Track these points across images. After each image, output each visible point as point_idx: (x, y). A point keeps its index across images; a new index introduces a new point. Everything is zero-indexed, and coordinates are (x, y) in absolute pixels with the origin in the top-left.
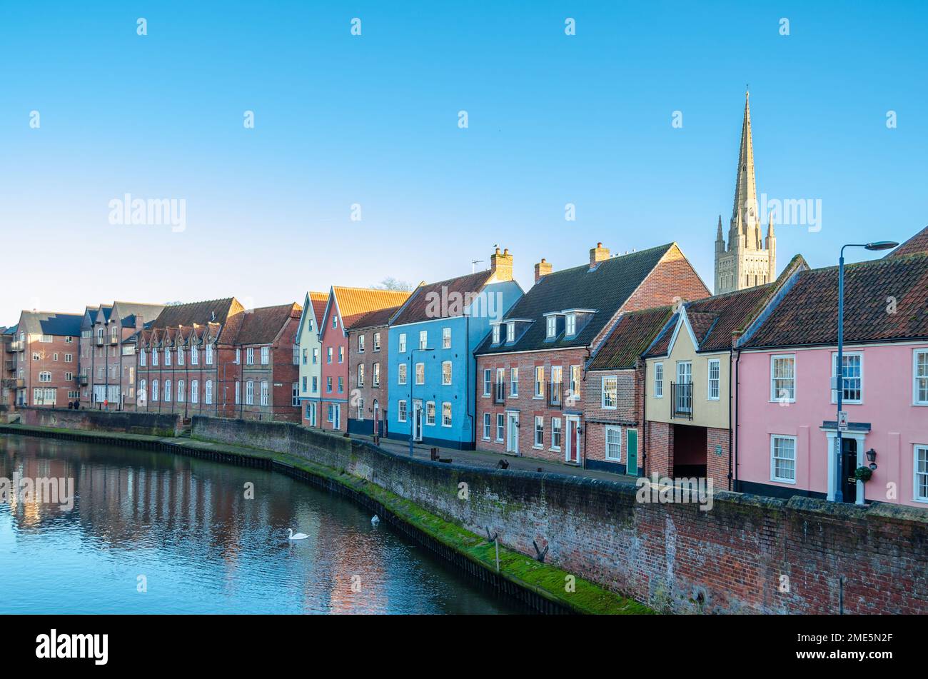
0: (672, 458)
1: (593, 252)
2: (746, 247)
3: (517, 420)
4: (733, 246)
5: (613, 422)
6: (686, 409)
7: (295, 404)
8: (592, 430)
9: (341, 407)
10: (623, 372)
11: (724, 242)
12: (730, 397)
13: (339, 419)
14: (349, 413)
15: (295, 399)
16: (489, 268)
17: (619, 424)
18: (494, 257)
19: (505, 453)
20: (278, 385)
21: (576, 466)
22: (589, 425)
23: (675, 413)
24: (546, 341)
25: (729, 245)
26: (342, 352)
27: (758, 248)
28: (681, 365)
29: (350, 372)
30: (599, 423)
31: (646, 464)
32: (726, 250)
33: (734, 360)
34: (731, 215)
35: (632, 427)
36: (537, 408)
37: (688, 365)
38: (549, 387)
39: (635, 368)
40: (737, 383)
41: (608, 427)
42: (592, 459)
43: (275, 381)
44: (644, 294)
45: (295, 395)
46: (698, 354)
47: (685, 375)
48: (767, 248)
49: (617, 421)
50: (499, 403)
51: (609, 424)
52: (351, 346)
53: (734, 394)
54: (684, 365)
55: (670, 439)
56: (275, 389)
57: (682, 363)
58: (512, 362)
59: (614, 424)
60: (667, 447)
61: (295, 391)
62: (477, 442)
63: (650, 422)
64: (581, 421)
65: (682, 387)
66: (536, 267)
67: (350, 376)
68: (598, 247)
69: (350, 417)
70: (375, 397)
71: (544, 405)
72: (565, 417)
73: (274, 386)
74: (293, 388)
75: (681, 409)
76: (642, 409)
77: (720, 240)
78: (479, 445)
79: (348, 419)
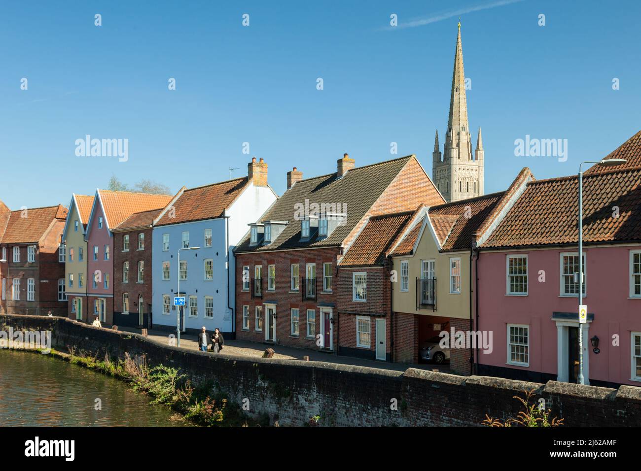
0: (417, 345)
1: (340, 162)
2: (459, 158)
3: (274, 312)
4: (448, 157)
5: (363, 313)
6: (429, 301)
7: (60, 298)
8: (343, 320)
9: (107, 302)
10: (372, 269)
11: (441, 153)
12: (471, 291)
13: (105, 313)
14: (115, 307)
15: (60, 294)
16: (246, 175)
17: (369, 315)
18: (250, 165)
19: (263, 341)
20: (44, 281)
21: (329, 353)
22: (341, 315)
23: (420, 305)
24: (301, 241)
25: (445, 155)
26: (108, 250)
27: (469, 159)
28: (425, 263)
29: (115, 269)
30: (350, 314)
31: (394, 350)
32: (442, 160)
33: (474, 259)
34: (446, 130)
35: (380, 318)
36: (294, 301)
37: (431, 263)
38: (303, 281)
39: (383, 265)
40: (477, 279)
41: (358, 318)
42: (344, 346)
43: (41, 278)
44: (388, 200)
45: (60, 290)
46: (441, 254)
47: (429, 271)
48: (476, 159)
49: (367, 312)
50: (257, 297)
51: (360, 315)
52: (116, 245)
53: (474, 288)
54: (427, 263)
55: (415, 328)
56: (41, 285)
57: (426, 261)
58: (269, 259)
59: (364, 315)
60: (413, 335)
61: (60, 286)
62: (237, 332)
63: (396, 313)
64: (334, 312)
65: (425, 282)
66: (288, 175)
67: (115, 273)
68: (345, 157)
69: (116, 310)
70: (140, 292)
71: (300, 298)
72: (319, 309)
73: (40, 283)
74: (59, 284)
75: (425, 302)
76: (389, 302)
77: (437, 152)
78: (238, 335)
79: (114, 313)
